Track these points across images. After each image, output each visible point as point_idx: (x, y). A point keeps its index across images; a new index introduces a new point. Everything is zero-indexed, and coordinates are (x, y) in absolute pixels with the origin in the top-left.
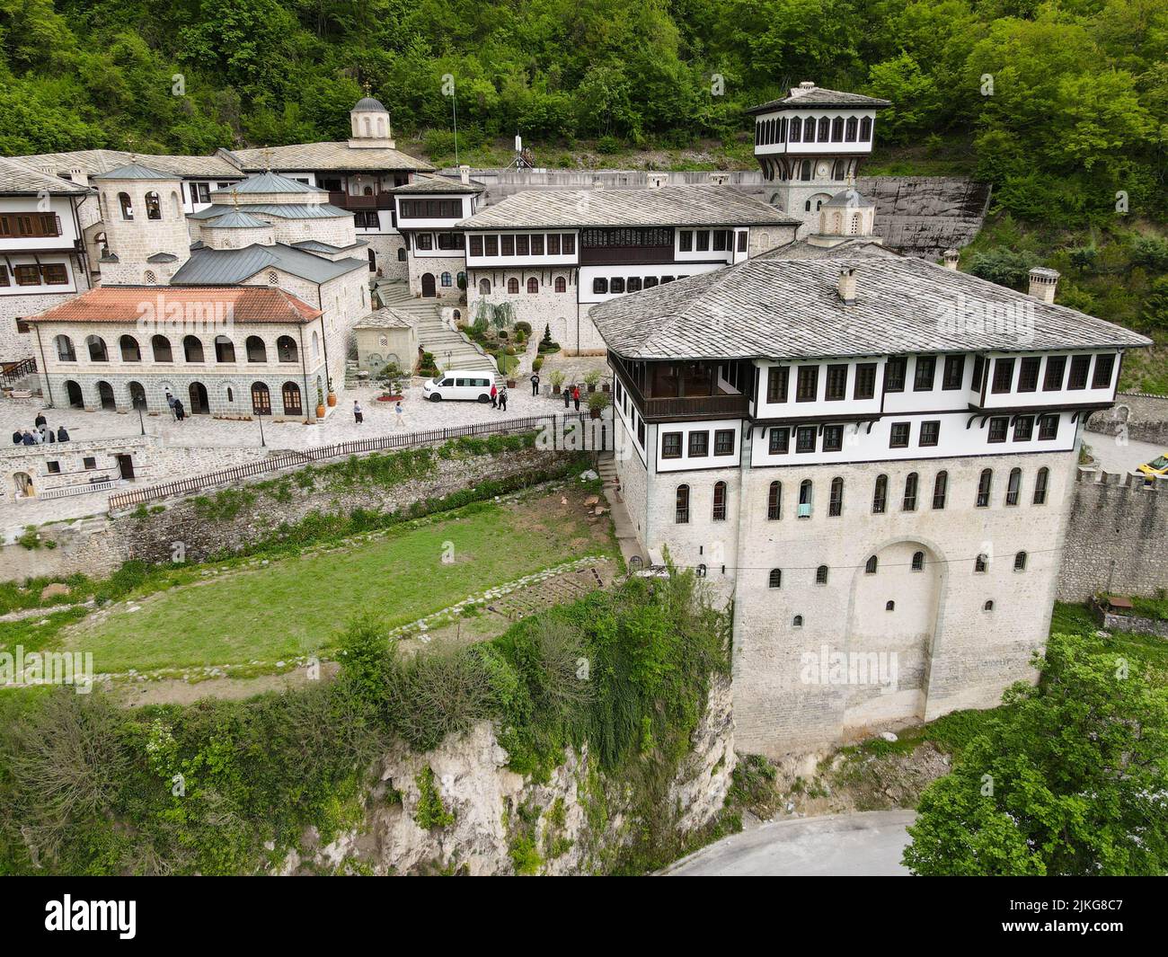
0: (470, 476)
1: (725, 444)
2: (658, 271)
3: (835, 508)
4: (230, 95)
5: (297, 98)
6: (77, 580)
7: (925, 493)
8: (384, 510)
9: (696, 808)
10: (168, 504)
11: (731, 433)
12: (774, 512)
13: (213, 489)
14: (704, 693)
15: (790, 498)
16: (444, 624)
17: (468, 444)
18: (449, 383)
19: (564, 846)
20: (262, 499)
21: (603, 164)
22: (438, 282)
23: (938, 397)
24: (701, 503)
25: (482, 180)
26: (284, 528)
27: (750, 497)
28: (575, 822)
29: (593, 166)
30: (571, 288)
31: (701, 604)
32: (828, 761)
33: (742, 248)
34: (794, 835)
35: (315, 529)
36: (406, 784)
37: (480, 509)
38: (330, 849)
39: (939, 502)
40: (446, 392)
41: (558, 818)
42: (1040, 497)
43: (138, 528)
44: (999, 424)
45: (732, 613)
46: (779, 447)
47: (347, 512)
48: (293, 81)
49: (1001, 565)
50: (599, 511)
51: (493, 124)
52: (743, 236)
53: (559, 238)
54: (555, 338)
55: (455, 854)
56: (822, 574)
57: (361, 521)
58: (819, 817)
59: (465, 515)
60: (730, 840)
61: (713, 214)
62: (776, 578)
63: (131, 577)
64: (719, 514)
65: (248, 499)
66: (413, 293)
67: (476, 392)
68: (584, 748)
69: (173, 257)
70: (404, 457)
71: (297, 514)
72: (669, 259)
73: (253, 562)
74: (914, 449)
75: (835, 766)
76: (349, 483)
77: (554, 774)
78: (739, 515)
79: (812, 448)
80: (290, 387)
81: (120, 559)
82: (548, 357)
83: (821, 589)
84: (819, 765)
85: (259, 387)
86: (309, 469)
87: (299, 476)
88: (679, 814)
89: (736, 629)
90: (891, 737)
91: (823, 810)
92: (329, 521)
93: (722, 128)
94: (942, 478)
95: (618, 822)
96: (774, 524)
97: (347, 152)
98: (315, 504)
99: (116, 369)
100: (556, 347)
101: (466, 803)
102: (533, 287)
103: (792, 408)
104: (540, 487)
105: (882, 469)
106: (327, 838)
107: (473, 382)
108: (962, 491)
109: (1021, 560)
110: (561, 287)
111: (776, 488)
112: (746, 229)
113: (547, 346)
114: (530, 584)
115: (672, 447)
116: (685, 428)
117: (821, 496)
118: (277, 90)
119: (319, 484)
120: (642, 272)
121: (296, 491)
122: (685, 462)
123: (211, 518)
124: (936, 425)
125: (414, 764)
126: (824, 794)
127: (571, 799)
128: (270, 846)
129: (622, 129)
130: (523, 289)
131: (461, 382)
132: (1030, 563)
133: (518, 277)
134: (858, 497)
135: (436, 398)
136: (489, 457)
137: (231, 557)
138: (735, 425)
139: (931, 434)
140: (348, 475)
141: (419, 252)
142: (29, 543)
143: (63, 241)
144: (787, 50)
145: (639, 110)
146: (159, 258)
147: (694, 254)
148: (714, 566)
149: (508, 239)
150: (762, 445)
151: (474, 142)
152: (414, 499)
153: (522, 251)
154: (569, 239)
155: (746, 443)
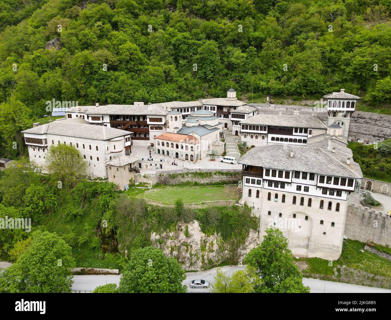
0: (220, 179)
1: (259, 183)
2: (289, 137)
3: (283, 201)
4: (206, 85)
6: (150, 184)
7: (306, 202)
8: (201, 183)
10: (164, 174)
11: (260, 181)
12: (269, 199)
13: (172, 173)
14: (249, 232)
15: (273, 197)
16: (198, 204)
17: (221, 173)
18: (225, 159)
19: (213, 251)
20: (179, 176)
21: (293, 104)
22: (239, 133)
23: (308, 181)
24: (254, 193)
25: (257, 107)
26: (182, 182)
27: (264, 194)
28: (215, 247)
29: (289, 104)
30: (266, 139)
31: (253, 215)
33: (310, 134)
35: (188, 184)
36: (183, 227)
37: (220, 186)
38: (170, 233)
39: (310, 205)
40: (224, 160)
41: (212, 245)
42: (337, 209)
43: (160, 177)
44: (325, 190)
45: (260, 218)
46: (270, 185)
47: (194, 182)
48: (220, 81)
49: (327, 224)
51: (265, 92)
52: (311, 131)
53: (263, 128)
55: (190, 242)
56: (280, 215)
57: (196, 184)
61: (304, 125)
62: (269, 213)
63: (157, 186)
64: (258, 197)
65: (177, 176)
66: (233, 134)
67: (230, 161)
68: (219, 234)
69: (178, 128)
70: (207, 173)
71: (185, 180)
72: (291, 134)
73: (176, 187)
74: (302, 191)
76: (195, 176)
77: (211, 236)
78: (262, 198)
79: (278, 187)
80: (192, 156)
81: (156, 182)
85: (187, 155)
86: (188, 172)
88: (240, 255)
90: (297, 258)
92: (190, 183)
94: (310, 200)
95: (226, 252)
96: (269, 201)
97: (225, 101)
98: (188, 179)
99: (165, 148)
101: (193, 234)
102: (257, 137)
103: (271, 178)
105: (295, 195)
107: (230, 159)
108: (316, 204)
109: (333, 224)
110: (263, 138)
111: (269, 194)
112: (312, 129)
114: (217, 202)
115: (248, 181)
116: (251, 178)
117: (280, 198)
118: (217, 84)
119: (190, 175)
120: (284, 137)
121: (185, 176)
122: (251, 185)
123: (171, 178)
124: (308, 187)
125: (185, 225)
127: (215, 242)
128: (162, 230)
129: (300, 94)
130: (254, 138)
131: (227, 159)
132: (336, 225)
133: (253, 135)
134: (289, 199)
135: (221, 161)
136: (225, 176)
137: (173, 186)
138: (260, 179)
139: (307, 189)
140: (195, 175)
141: (235, 126)
142: (144, 177)
143: (163, 123)
144: (355, 73)
145: (305, 89)
146: (176, 128)
147: (298, 134)
148: (256, 207)
149: (250, 126)
150: (266, 184)
151: (260, 97)
152: (207, 182)
153: (254, 129)
154: (265, 128)
155: (263, 183)
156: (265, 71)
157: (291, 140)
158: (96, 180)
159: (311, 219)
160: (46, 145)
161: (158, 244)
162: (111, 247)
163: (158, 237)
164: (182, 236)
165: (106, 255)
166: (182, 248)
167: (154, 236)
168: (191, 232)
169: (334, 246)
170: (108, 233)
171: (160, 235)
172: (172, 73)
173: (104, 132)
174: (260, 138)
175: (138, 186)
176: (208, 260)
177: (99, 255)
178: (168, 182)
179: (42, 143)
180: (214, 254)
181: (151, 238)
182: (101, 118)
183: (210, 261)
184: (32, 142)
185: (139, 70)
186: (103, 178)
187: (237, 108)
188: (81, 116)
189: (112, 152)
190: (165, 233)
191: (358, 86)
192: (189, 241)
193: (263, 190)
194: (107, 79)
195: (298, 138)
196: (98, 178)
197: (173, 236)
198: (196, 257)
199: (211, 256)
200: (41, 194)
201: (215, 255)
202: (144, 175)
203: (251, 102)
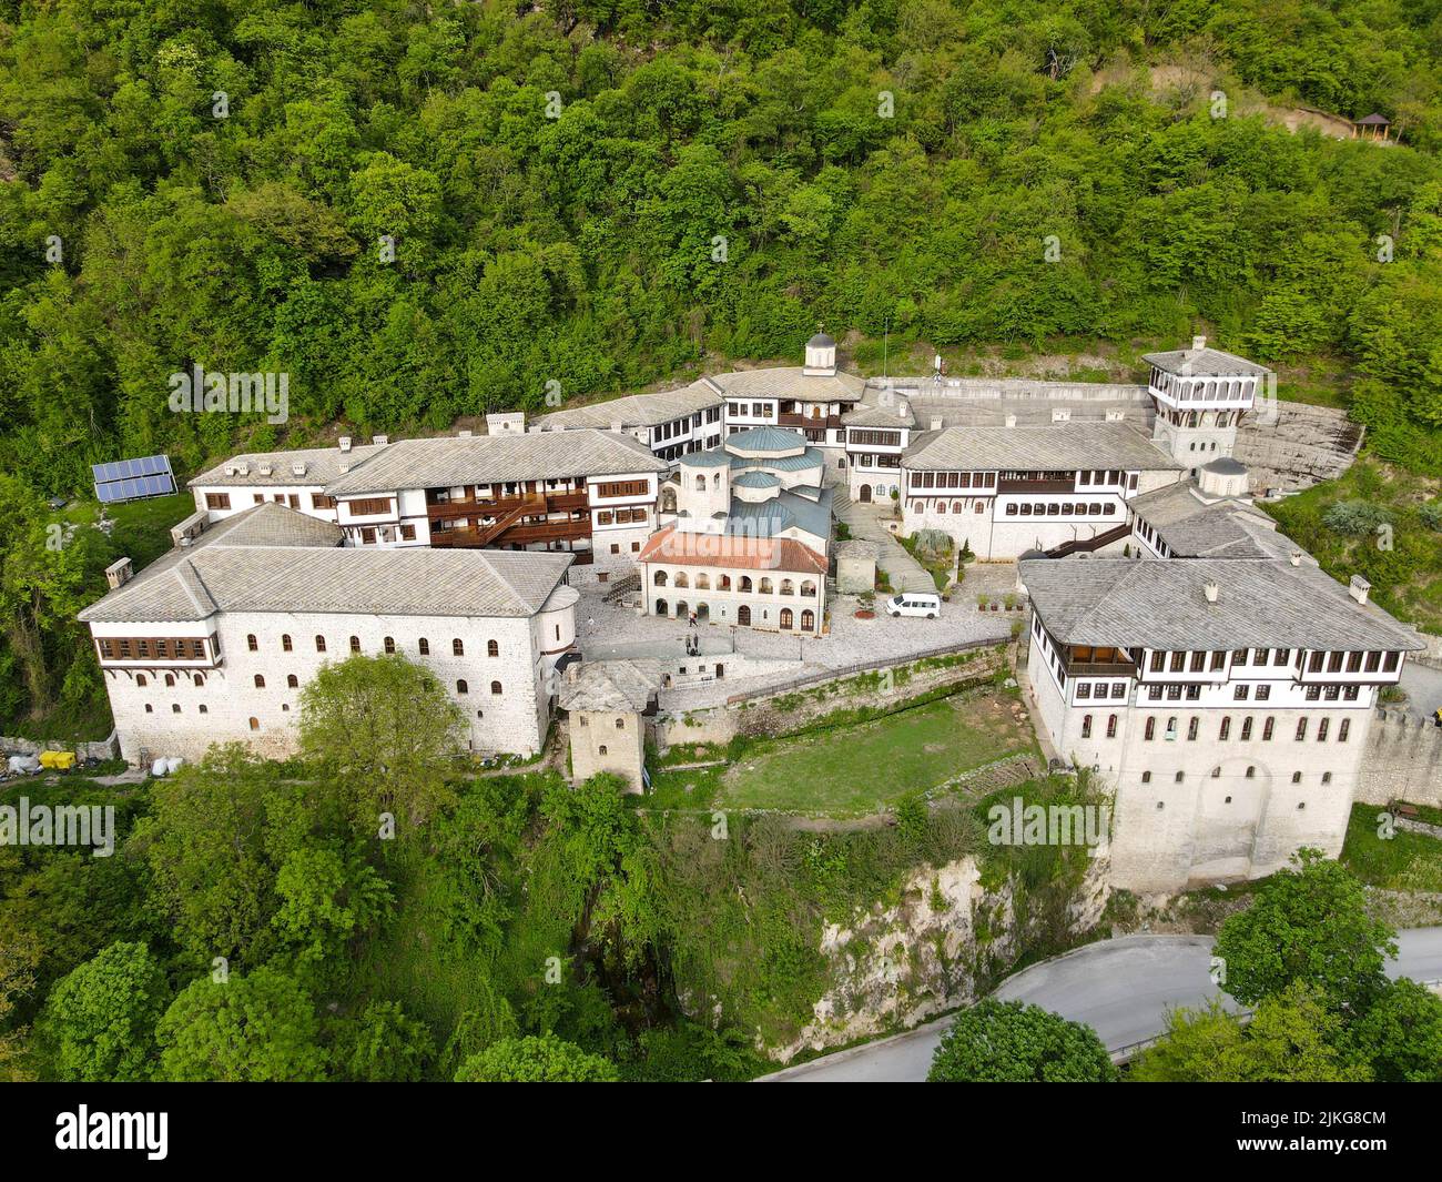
0: (931, 683)
1: (1119, 692)
2: (1061, 499)
3: (1192, 736)
4: (698, 313)
5: (748, 312)
6: (709, 746)
7: (1258, 730)
9: (1082, 919)
10: (758, 701)
11: (1124, 685)
12: (1149, 735)
13: (783, 694)
15: (1160, 729)
16: (940, 796)
17: (931, 660)
18: (906, 605)
19: (1002, 931)
20: (809, 700)
21: (1009, 372)
22: (874, 492)
23: (1270, 670)
24: (1100, 727)
25: (905, 392)
26: (820, 717)
27: (1131, 725)
28: (1008, 919)
29: (996, 375)
30: (987, 511)
31: (1094, 789)
32: (1176, 899)
33: (1133, 486)
34: (1148, 944)
35: (837, 721)
36: (924, 885)
37: (937, 706)
38: (886, 914)
39: (1267, 735)
40: (904, 611)
41: (999, 916)
42: (1343, 737)
43: (741, 716)
44: (1314, 691)
45: (1114, 796)
46: (1156, 695)
47: (857, 708)
48: (745, 299)
49: (1311, 781)
50: (1023, 716)
51: (910, 333)
52: (1135, 478)
53: (983, 477)
54: (971, 549)
55: (947, 926)
56: (1180, 777)
57: (865, 715)
58: (1167, 935)
59: (929, 711)
60: (1103, 943)
61: (1109, 460)
62: (1147, 777)
63: (740, 746)
64: (1111, 733)
65: (802, 699)
66: (853, 498)
67: (925, 612)
68: (1018, 875)
69: (722, 513)
71: (824, 710)
72: (1070, 489)
73: (804, 740)
74: (1251, 700)
75: (1180, 903)
76: (859, 689)
77: (1001, 888)
78: (1127, 736)
79: (1178, 697)
80: (807, 613)
81: (731, 734)
82: (967, 566)
83: (1178, 786)
84: (1169, 901)
85: (786, 611)
86: (836, 681)
87: (831, 685)
88: (1071, 922)
89: (1116, 807)
90: (1222, 888)
91: (1169, 931)
92: (846, 713)
93: (1118, 336)
94: (1270, 721)
95: (1032, 922)
96: (1149, 743)
97: (802, 380)
98: (837, 703)
99: (693, 597)
100: (972, 555)
101: (955, 899)
102: (957, 508)
103: (1166, 675)
104: (976, 691)
105: (1227, 713)
106: (887, 908)
107: (924, 605)
108: (1285, 730)
109: (1327, 778)
110: (979, 509)
111: (1151, 721)
112: (1137, 473)
113: (966, 554)
114: (987, 771)
115: (1084, 692)
116: (1093, 681)
117: (1183, 728)
118: (732, 306)
119: (842, 690)
120: (1047, 499)
121: (829, 695)
122: (1092, 701)
123: (781, 711)
124: (1268, 688)
125: (930, 876)
126: (1171, 920)
127: (1008, 905)
128: (857, 908)
130: (949, 510)
131: (915, 605)
132: (1334, 780)
133: (946, 501)
134: (1208, 730)
135: (897, 614)
136: (944, 670)
138: (1127, 680)
139: (1264, 693)
140: (858, 684)
141: (860, 468)
142: (689, 723)
143: (651, 496)
144: (1187, 271)
145: (1041, 322)
146: (718, 515)
147: (1092, 487)
148: (1104, 767)
149: (942, 477)
150: (1143, 693)
151: (894, 349)
152: (896, 699)
153: (953, 485)
154: (990, 477)
155: (1133, 692)
156: (888, 255)
157: (1068, 509)
158: (498, 767)
159: (1269, 775)
160: (217, 660)
161: (849, 957)
162: (647, 1005)
163: (846, 936)
164: (924, 913)
165: (643, 1040)
166: (924, 949)
167: (833, 937)
168: (951, 892)
169: (1323, 835)
170: (637, 959)
171: (852, 927)
172: (576, 279)
173: (500, 579)
174: (968, 511)
175: (670, 760)
176: (988, 963)
177: (621, 1048)
178: (773, 727)
179: (200, 654)
180: (1005, 939)
181: (823, 946)
182: (393, 503)
183: (994, 963)
184: (143, 654)
185: (440, 270)
186: (527, 756)
187: (857, 406)
188: (279, 498)
189: (549, 653)
190: (868, 917)
191: (1193, 309)
192: (944, 924)
193: (1132, 712)
194: (331, 321)
195: (1088, 500)
196: (502, 758)
197: (895, 921)
198: (961, 966)
199: (996, 949)
200: (340, 882)
201: (1006, 943)
202: (683, 716)
203: (873, 374)
